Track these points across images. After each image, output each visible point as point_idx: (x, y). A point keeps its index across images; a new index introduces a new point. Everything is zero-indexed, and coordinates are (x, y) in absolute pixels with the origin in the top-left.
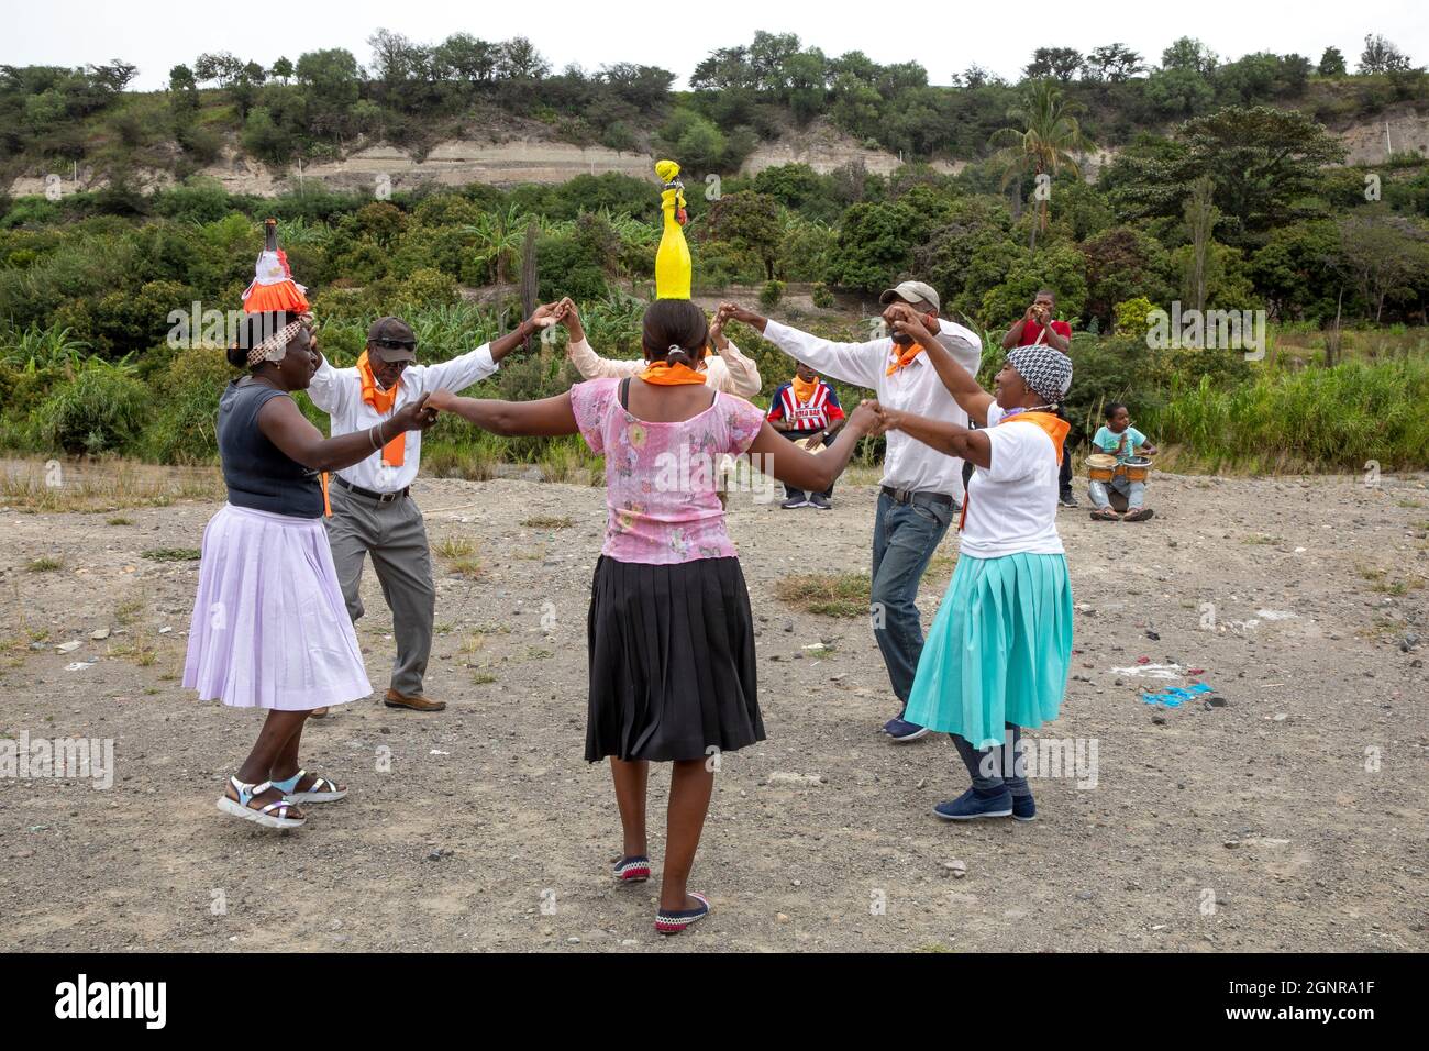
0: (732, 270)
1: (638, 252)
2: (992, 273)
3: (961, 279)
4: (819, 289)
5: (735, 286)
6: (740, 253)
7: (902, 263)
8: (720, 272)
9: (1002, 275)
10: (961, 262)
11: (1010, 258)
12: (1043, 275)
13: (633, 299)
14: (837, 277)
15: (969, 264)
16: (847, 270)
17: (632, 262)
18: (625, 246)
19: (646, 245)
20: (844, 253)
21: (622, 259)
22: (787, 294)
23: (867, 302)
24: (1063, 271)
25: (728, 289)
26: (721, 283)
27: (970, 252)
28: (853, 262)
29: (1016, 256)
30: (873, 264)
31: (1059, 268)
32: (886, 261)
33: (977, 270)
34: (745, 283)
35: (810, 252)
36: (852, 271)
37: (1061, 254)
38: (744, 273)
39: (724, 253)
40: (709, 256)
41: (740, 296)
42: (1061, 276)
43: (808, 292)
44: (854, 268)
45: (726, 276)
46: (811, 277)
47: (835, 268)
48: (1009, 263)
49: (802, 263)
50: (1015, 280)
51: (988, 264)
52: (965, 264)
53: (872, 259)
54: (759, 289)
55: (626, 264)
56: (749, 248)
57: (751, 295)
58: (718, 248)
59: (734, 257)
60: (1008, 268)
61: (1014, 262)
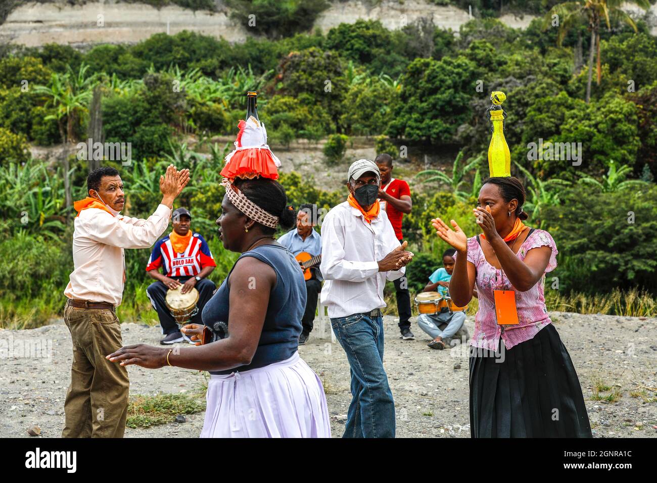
0: (297, 125)
1: (204, 109)
2: (546, 124)
3: (518, 130)
4: (382, 142)
5: (301, 141)
6: (306, 108)
7: (463, 116)
8: (285, 128)
9: (557, 126)
10: (517, 114)
11: (564, 110)
12: (596, 126)
13: (198, 155)
14: (400, 130)
15: (525, 115)
16: (409, 123)
17: (200, 118)
18: (192, 103)
19: (214, 101)
20: (407, 107)
21: (189, 116)
22: (351, 147)
23: (430, 154)
24: (614, 122)
25: (294, 144)
26: (286, 138)
27: (527, 104)
28: (415, 116)
29: (570, 107)
30: (434, 117)
31: (611, 119)
32: (448, 113)
33: (532, 121)
34: (310, 137)
35: (374, 106)
36: (414, 124)
37: (612, 106)
38: (310, 128)
39: (291, 108)
40: (277, 112)
41: (306, 149)
42: (614, 126)
43: (372, 146)
44: (416, 121)
45: (291, 131)
46: (375, 130)
47: (397, 122)
48: (563, 114)
49: (366, 117)
50: (569, 131)
51: (543, 116)
52: (522, 116)
53: (434, 112)
54: (324, 143)
55: (195, 121)
56: (315, 104)
57: (316, 149)
58: (285, 104)
59: (301, 112)
60: (562, 119)
61: (567, 113)
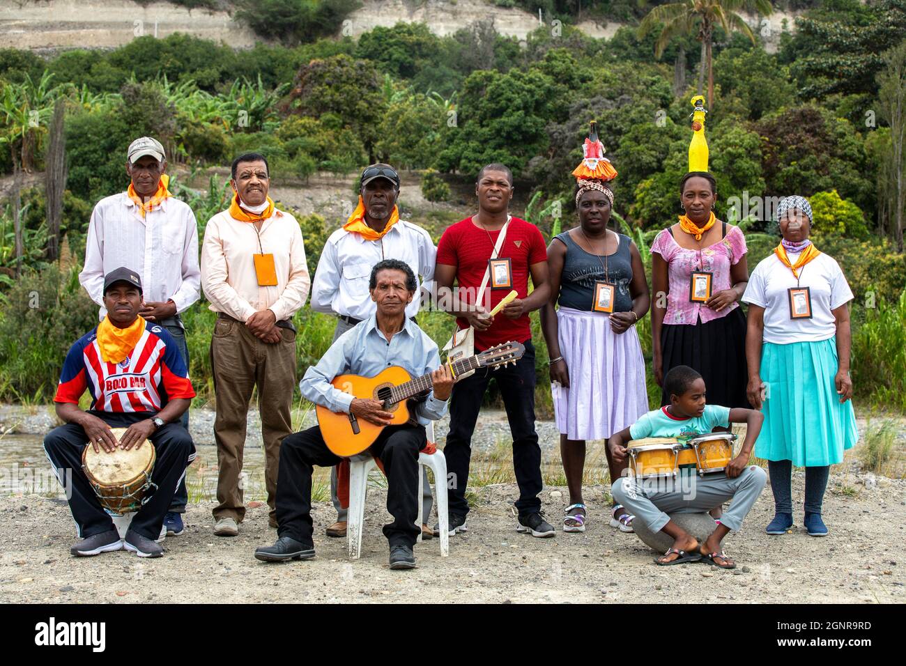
0: (319, 153)
1: (199, 131)
2: (646, 158)
4: (430, 177)
5: (324, 174)
6: (331, 132)
7: (536, 145)
8: (303, 157)
9: (659, 161)
11: (668, 140)
14: (454, 163)
15: (618, 146)
16: (466, 153)
17: (192, 143)
18: (183, 123)
19: (212, 122)
20: (462, 132)
21: (179, 141)
24: (733, 158)
25: (314, 177)
26: (305, 170)
27: (620, 132)
28: (473, 144)
30: (499, 146)
31: (729, 153)
32: (515, 142)
33: (627, 154)
34: (335, 169)
35: (420, 131)
36: (472, 155)
37: (731, 136)
38: (335, 158)
39: (311, 132)
40: (293, 136)
41: (330, 185)
42: (732, 162)
43: (416, 182)
44: (475, 151)
45: (311, 161)
46: (421, 162)
47: (450, 152)
48: (668, 145)
49: (410, 145)
50: (676, 168)
51: (642, 147)
53: (498, 140)
55: (186, 147)
56: (343, 127)
57: (343, 185)
58: (304, 126)
59: (324, 138)
60: (666, 152)
61: (672, 144)
